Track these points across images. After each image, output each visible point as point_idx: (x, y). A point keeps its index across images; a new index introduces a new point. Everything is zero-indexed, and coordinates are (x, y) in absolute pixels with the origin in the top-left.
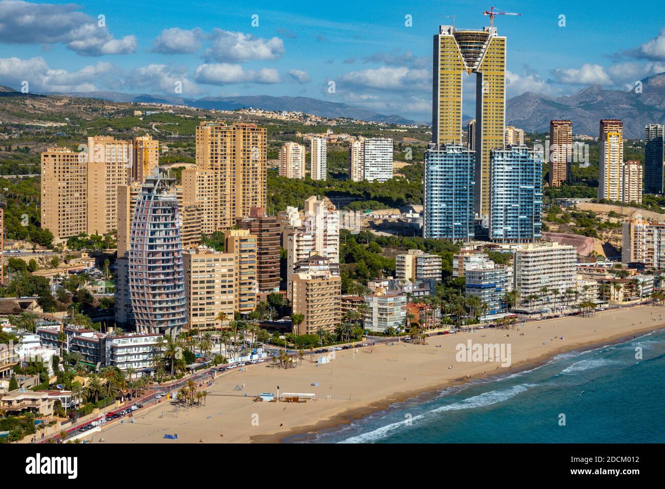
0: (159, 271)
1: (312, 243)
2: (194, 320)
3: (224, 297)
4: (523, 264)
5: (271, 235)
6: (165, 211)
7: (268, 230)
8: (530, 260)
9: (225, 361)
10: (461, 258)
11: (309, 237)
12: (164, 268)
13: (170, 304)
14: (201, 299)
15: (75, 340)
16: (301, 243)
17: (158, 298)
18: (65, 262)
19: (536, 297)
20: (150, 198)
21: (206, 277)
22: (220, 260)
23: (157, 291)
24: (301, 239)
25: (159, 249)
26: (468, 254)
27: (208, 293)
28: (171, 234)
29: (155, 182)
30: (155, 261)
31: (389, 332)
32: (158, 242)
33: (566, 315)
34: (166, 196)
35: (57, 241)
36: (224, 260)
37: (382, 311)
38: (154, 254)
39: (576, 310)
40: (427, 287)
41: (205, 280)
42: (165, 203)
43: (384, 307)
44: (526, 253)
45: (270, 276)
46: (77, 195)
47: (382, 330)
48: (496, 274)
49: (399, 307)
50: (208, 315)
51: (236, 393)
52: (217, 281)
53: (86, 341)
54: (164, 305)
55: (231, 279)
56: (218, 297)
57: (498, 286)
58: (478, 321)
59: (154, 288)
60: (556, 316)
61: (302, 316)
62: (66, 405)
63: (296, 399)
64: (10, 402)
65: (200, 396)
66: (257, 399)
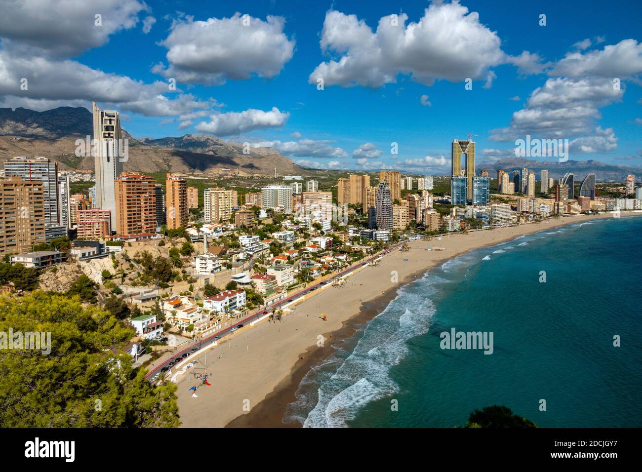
0: (385, 211)
2: (394, 227)
4: (494, 210)
5: (412, 202)
6: (387, 193)
7: (412, 200)
8: (497, 209)
9: (408, 239)
11: (424, 203)
12: (387, 210)
14: (396, 220)
15: (362, 232)
16: (421, 204)
17: (385, 220)
19: (499, 220)
20: (382, 189)
23: (385, 218)
25: (385, 204)
26: (473, 208)
27: (398, 218)
28: (389, 200)
29: (383, 184)
31: (455, 231)
32: (385, 202)
33: (509, 226)
34: (386, 188)
37: (452, 224)
38: (384, 206)
39: (511, 225)
40: (463, 217)
41: (397, 214)
42: (387, 190)
44: (497, 206)
45: (412, 215)
46: (348, 192)
47: (453, 230)
48: (487, 213)
49: (458, 223)
50: (398, 225)
52: (401, 215)
53: (366, 232)
54: (387, 222)
55: (405, 214)
56: (401, 220)
57: (487, 217)
58: (481, 228)
59: (383, 217)
60: (506, 227)
61: (429, 226)
62: (369, 250)
63: (439, 250)
64: (354, 249)
65: (408, 248)
66: (426, 250)
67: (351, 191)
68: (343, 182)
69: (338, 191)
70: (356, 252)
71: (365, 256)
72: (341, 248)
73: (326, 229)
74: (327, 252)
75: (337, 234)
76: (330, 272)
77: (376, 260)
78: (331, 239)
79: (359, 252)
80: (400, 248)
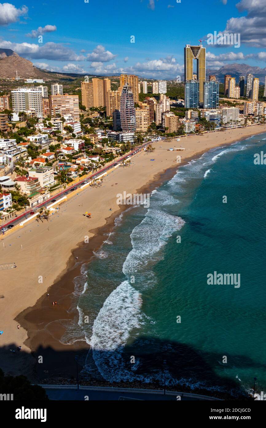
0: (129, 114)
1: (162, 108)
2: (138, 129)
3: (145, 123)
4: (225, 113)
5: (152, 105)
6: (130, 96)
7: (151, 104)
8: (227, 112)
9: (151, 140)
10: (203, 112)
11: (162, 106)
12: (130, 113)
13: (132, 124)
14: (138, 123)
15: (109, 134)
16: (159, 108)
17: (129, 123)
18: (91, 115)
19: (229, 123)
20: (125, 92)
21: (139, 116)
23: (129, 120)
24: (159, 106)
25: (129, 108)
26: (205, 111)
27: (140, 121)
28: (132, 103)
29: (126, 88)
30: (128, 111)
31: (191, 133)
32: (128, 106)
33: (237, 128)
34: (129, 92)
35: (87, 109)
36: (144, 112)
37: (189, 126)
38: (128, 109)
39: (239, 127)
40: (197, 120)
41: (139, 117)
42: (130, 94)
43: (189, 125)
44: (226, 110)
45: (152, 117)
46: (91, 95)
47: (189, 132)
48: (218, 116)
49: (193, 125)
50: (140, 128)
51: (160, 148)
52: (143, 118)
53: (113, 135)
54: (130, 124)
55: (146, 117)
56: (143, 123)
57: (219, 119)
58: (214, 130)
59: (128, 120)
60: (235, 128)
61: (168, 128)
62: (118, 152)
63: (180, 150)
64: (105, 150)
65: (153, 149)
66: (168, 150)
67: (94, 95)
68: (86, 86)
69: (82, 94)
70: (107, 153)
71: (115, 157)
72: (93, 150)
73: (78, 132)
74: (80, 154)
75: (87, 136)
76: (86, 173)
77: (126, 160)
78: (83, 141)
79: (109, 153)
80: (145, 149)
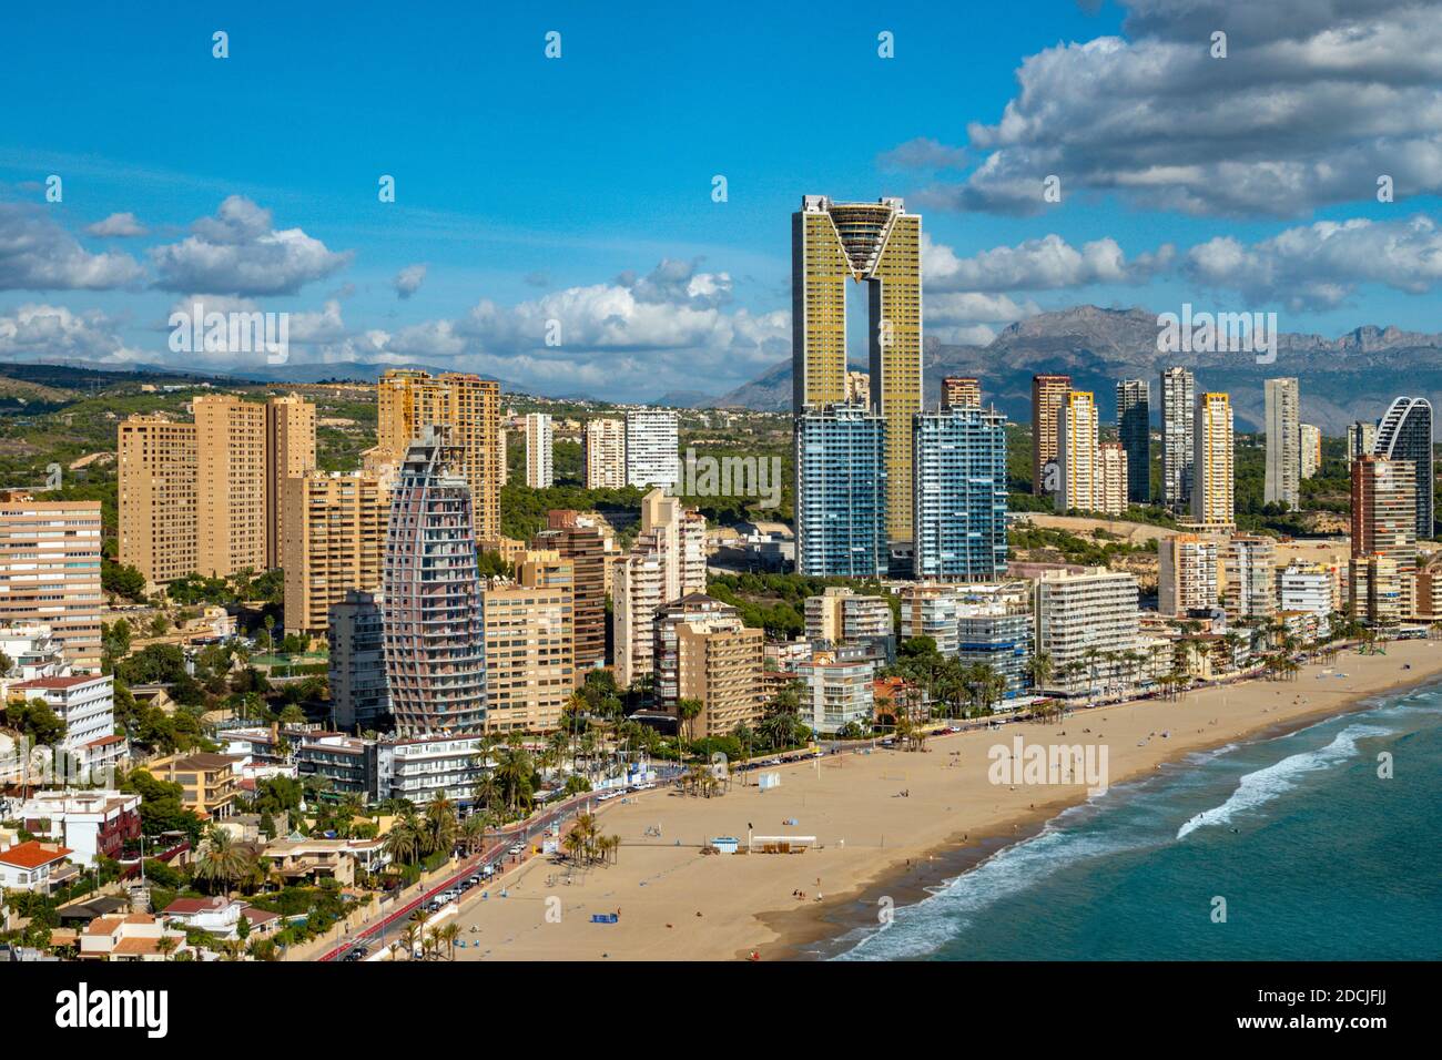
0: (442, 619)
1: (658, 576)
2: (498, 717)
3: (544, 673)
4: (1053, 606)
5: (589, 562)
6: (449, 505)
7: (584, 553)
8: (1066, 597)
9: (587, 788)
10: (918, 602)
11: (654, 566)
12: (451, 615)
13: (461, 685)
14: (502, 675)
15: (308, 751)
16: (640, 577)
17: (439, 673)
18: (178, 625)
19: (1078, 666)
20: (421, 482)
21: (510, 633)
22: (536, 601)
23: (438, 659)
24: (639, 568)
25: (440, 579)
26: (928, 595)
27: (515, 664)
28: (462, 551)
29: (428, 452)
30: (433, 602)
31: (848, 733)
32: (439, 566)
33: (1132, 698)
34: (450, 479)
35: (150, 589)
36: (543, 601)
37: (830, 694)
38: (432, 588)
39: (1146, 690)
40: (881, 652)
41: (510, 639)
42: (449, 491)
43: (836, 685)
44: (1059, 585)
45: (590, 639)
46: (183, 502)
47: (834, 728)
48: (1013, 624)
49: (862, 686)
50: (516, 705)
51: (650, 840)
52: (530, 642)
53: (330, 753)
54: (451, 685)
55: (554, 637)
56: (533, 673)
57: (1017, 646)
58: (989, 711)
59: (432, 654)
60: (1117, 701)
61: (699, 704)
62: (368, 867)
63: (784, 848)
64: (280, 861)
65: (605, 845)
66: (706, 851)
67: (203, 500)
68: (149, 440)
69: (123, 496)
70: (293, 881)
71: (353, 906)
72: (195, 858)
73: (93, 737)
74: (111, 889)
75: (157, 767)
77: (426, 926)
78: (133, 803)
79: (311, 877)
80: (552, 845)
